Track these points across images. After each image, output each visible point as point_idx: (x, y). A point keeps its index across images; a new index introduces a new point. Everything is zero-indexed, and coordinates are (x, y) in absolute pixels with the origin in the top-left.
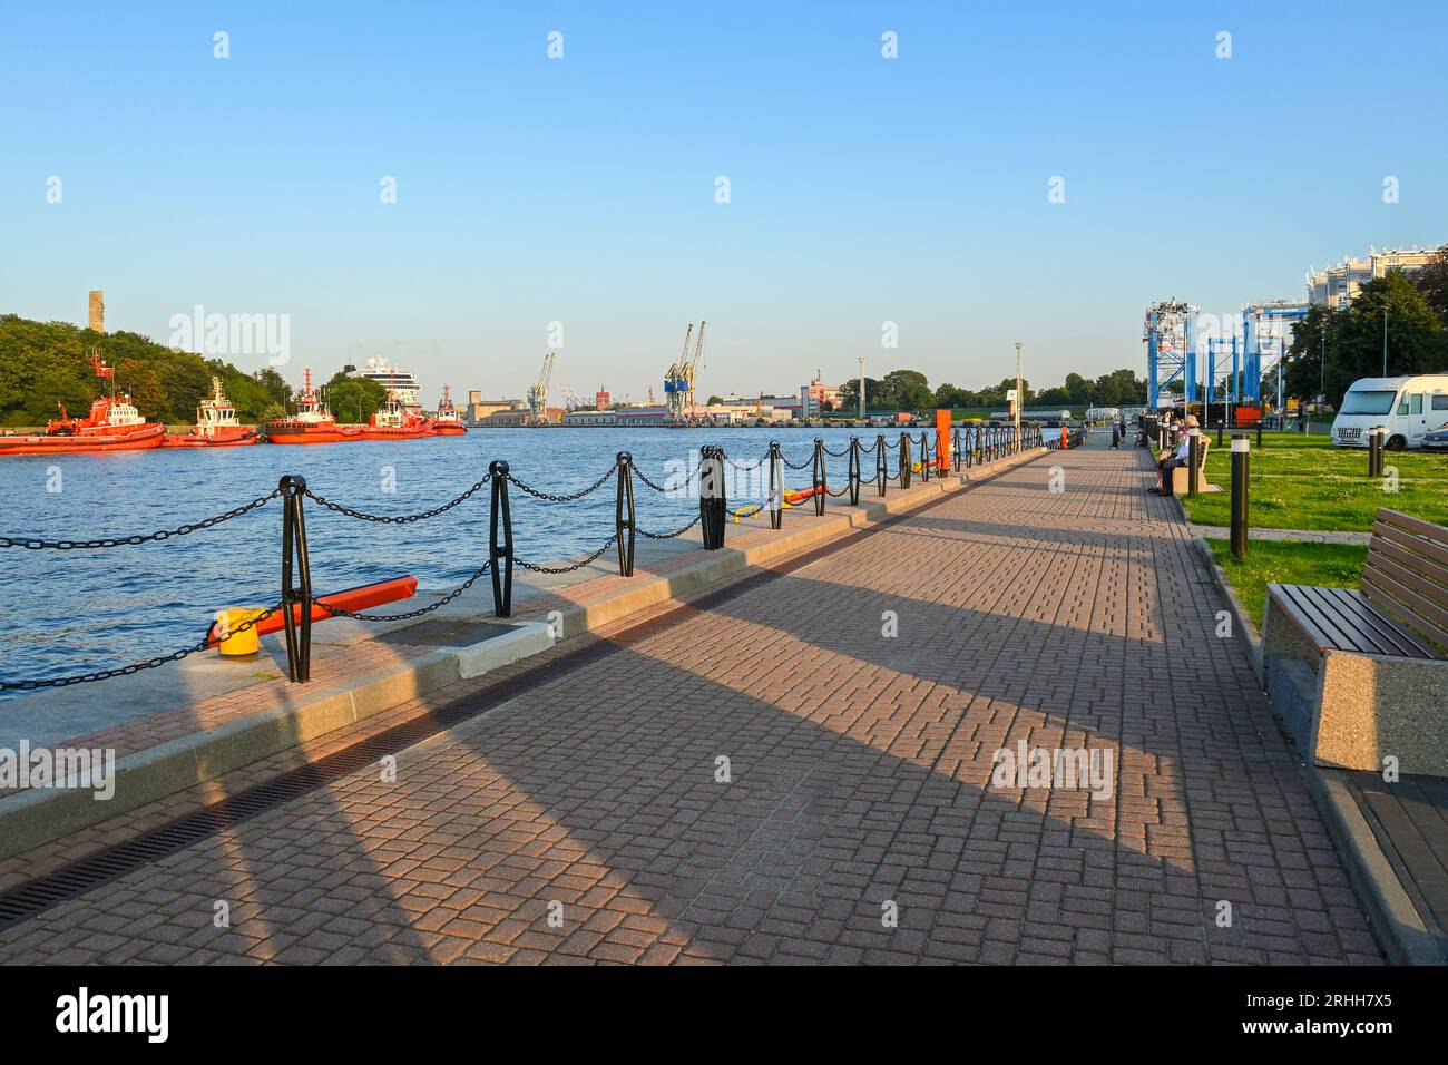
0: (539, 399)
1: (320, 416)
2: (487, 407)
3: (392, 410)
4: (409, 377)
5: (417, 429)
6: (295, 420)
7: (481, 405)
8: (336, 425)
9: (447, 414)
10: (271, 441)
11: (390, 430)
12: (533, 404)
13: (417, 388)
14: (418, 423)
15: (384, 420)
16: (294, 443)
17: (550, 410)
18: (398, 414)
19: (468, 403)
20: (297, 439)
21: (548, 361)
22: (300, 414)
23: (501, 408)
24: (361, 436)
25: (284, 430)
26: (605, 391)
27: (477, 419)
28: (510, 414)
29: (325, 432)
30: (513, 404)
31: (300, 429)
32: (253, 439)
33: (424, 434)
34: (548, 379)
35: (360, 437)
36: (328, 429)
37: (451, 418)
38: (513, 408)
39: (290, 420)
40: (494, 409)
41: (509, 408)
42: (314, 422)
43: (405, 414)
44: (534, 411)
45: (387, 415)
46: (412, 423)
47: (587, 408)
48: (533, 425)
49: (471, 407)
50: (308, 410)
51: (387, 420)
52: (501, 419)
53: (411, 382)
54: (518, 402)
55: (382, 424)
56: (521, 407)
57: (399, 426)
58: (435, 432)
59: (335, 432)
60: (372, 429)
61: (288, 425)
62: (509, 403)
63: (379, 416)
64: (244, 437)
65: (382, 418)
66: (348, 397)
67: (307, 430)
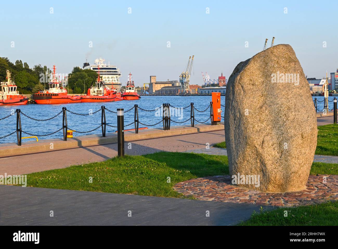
0: (185, 80)
1: (60, 90)
2: (159, 85)
3: (99, 87)
4: (115, 69)
5: (111, 96)
6: (47, 92)
7: (156, 83)
8: (68, 95)
9: (130, 89)
10: (36, 103)
11: (97, 97)
12: (182, 82)
13: (120, 75)
14: (112, 94)
15: (94, 92)
16: (47, 104)
17: (191, 87)
18: (101, 89)
19: (149, 82)
20: (48, 101)
21: (191, 60)
22: (50, 89)
23: (167, 85)
24: (82, 100)
25: (41, 97)
26: (223, 76)
27: (154, 91)
28: (172, 88)
29: (62, 98)
30: (173, 83)
31: (50, 96)
32: (26, 102)
33: (115, 99)
34: (191, 69)
35: (80, 101)
36: (63, 97)
37: (132, 91)
38: (173, 85)
39: (45, 92)
40: (163, 86)
41: (171, 85)
42: (57, 93)
43: (105, 89)
44: (183, 87)
45: (96, 89)
46: (109, 93)
47: (213, 85)
48: (182, 94)
49: (151, 84)
50: (54, 87)
51: (96, 92)
52: (166, 91)
53: (116, 72)
54: (176, 82)
55: (94, 94)
56: (177, 85)
57: (102, 95)
58: (122, 98)
59: (68, 98)
60: (88, 97)
61: (44, 95)
62: (171, 82)
63: (92, 90)
64: (21, 101)
65: (93, 91)
66: (79, 80)
67: (53, 97)
